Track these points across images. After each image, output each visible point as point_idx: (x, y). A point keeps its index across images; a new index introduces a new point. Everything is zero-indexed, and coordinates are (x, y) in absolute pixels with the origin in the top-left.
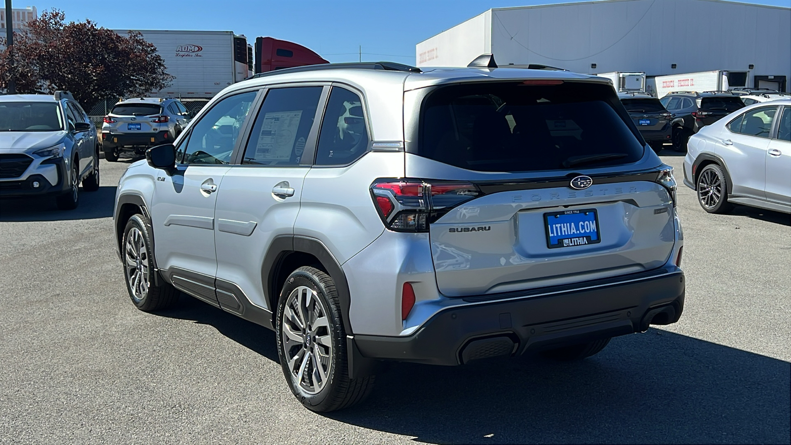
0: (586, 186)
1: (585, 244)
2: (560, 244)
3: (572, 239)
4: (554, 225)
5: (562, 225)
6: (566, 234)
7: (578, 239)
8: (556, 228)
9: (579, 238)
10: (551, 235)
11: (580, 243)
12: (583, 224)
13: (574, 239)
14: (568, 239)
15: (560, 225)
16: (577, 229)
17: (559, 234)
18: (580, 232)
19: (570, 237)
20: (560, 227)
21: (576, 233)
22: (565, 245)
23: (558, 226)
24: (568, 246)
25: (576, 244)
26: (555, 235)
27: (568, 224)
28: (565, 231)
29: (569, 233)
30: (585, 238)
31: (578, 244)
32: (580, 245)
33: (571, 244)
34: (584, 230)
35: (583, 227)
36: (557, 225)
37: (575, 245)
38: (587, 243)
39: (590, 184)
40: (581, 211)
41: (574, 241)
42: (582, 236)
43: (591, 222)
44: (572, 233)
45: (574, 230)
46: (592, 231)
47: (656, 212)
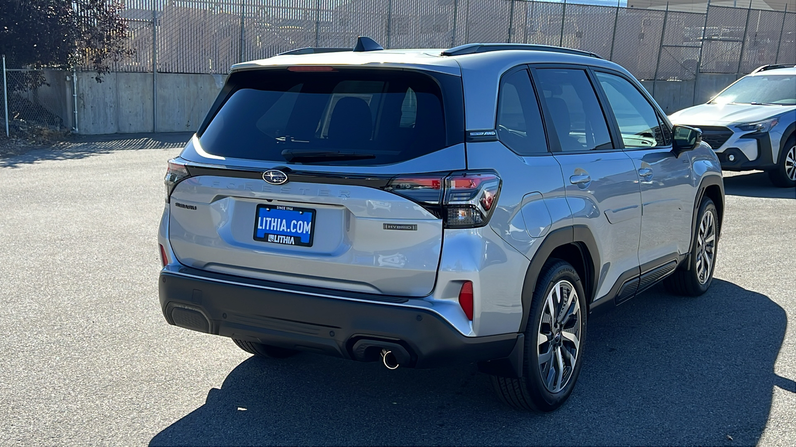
0: (280, 182)
1: (292, 244)
2: (265, 239)
3: (279, 236)
4: (265, 218)
5: (273, 219)
6: (275, 229)
7: (284, 237)
8: (266, 221)
9: (286, 236)
10: (259, 227)
11: (286, 241)
12: (296, 223)
13: (281, 236)
14: (275, 235)
15: (270, 219)
16: (288, 227)
17: (268, 228)
18: (290, 230)
19: (277, 233)
20: (270, 221)
21: (286, 230)
22: (269, 240)
23: (269, 219)
24: (272, 242)
25: (281, 242)
26: (264, 228)
27: (279, 220)
28: (274, 226)
29: (278, 230)
30: (292, 238)
31: (284, 242)
32: (285, 244)
33: (275, 241)
34: (295, 230)
35: (295, 226)
36: (267, 219)
38: (293, 243)
39: (284, 180)
40: (295, 209)
41: (280, 238)
42: (289, 235)
43: (305, 222)
44: (281, 230)
45: (284, 228)
46: (304, 232)
47: (388, 226)
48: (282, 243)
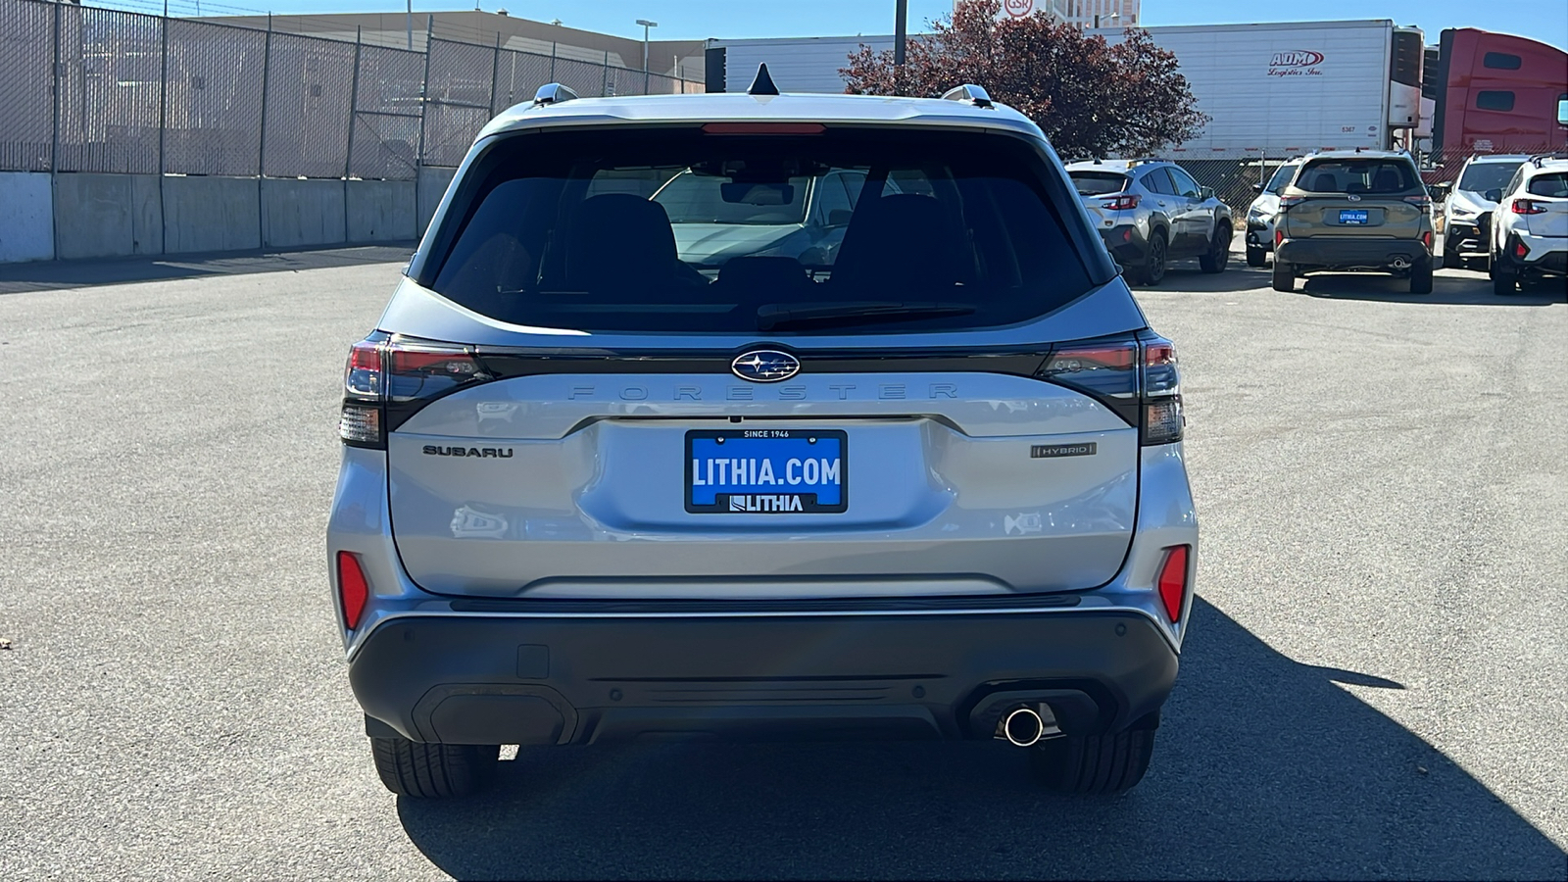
0: (780, 376)
1: (796, 511)
2: (721, 504)
3: (758, 497)
4: (710, 461)
5: (735, 461)
6: (744, 482)
7: (774, 498)
8: (717, 467)
9: (778, 495)
10: (697, 481)
11: (778, 507)
12: (799, 464)
13: (763, 497)
14: (746, 495)
15: (727, 461)
16: (779, 472)
17: (722, 482)
18: (786, 481)
19: (752, 492)
20: (728, 467)
21: (773, 482)
22: (732, 509)
23: (722, 462)
24: (741, 511)
25: (767, 509)
26: (711, 482)
27: (753, 461)
28: (739, 476)
29: (753, 482)
30: (796, 497)
31: (774, 509)
32: (778, 511)
33: (749, 508)
34: (799, 479)
35: (797, 472)
36: (718, 461)
37: (762, 511)
38: (800, 509)
39: (792, 371)
40: (794, 434)
41: (762, 501)
42: (789, 492)
43: (824, 461)
44: (760, 483)
45: (768, 476)
46: (824, 482)
47: (1040, 452)
48: (771, 511)
